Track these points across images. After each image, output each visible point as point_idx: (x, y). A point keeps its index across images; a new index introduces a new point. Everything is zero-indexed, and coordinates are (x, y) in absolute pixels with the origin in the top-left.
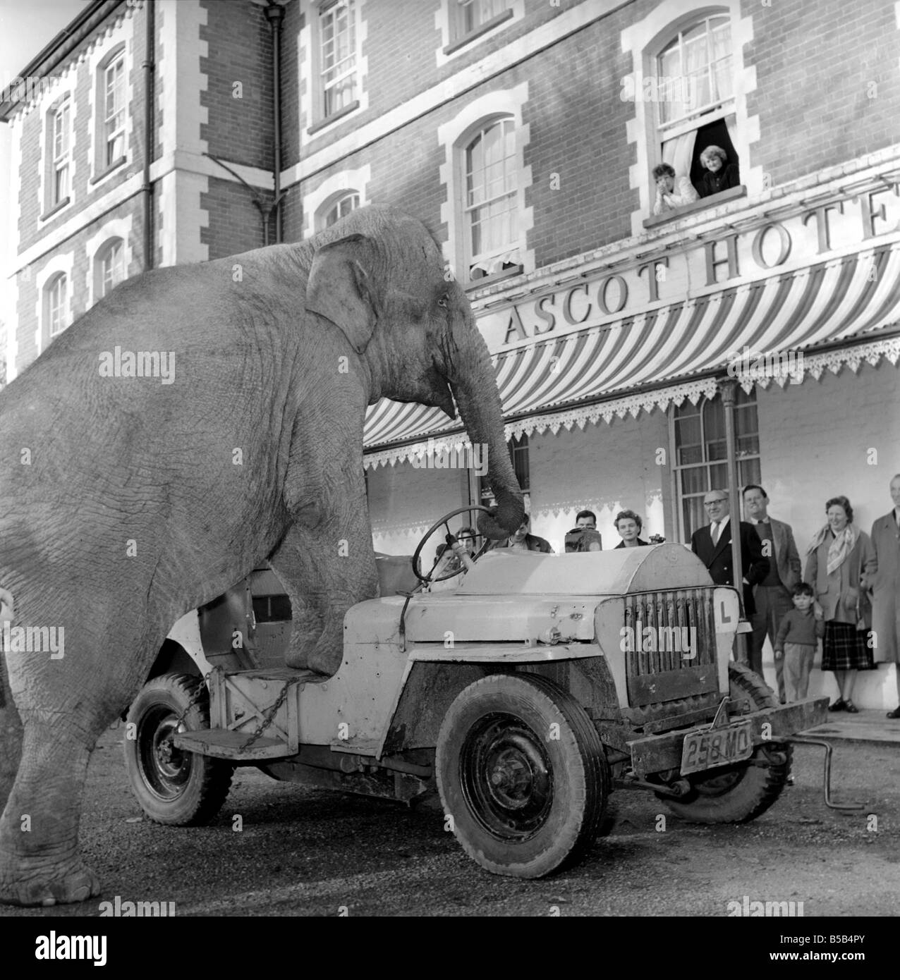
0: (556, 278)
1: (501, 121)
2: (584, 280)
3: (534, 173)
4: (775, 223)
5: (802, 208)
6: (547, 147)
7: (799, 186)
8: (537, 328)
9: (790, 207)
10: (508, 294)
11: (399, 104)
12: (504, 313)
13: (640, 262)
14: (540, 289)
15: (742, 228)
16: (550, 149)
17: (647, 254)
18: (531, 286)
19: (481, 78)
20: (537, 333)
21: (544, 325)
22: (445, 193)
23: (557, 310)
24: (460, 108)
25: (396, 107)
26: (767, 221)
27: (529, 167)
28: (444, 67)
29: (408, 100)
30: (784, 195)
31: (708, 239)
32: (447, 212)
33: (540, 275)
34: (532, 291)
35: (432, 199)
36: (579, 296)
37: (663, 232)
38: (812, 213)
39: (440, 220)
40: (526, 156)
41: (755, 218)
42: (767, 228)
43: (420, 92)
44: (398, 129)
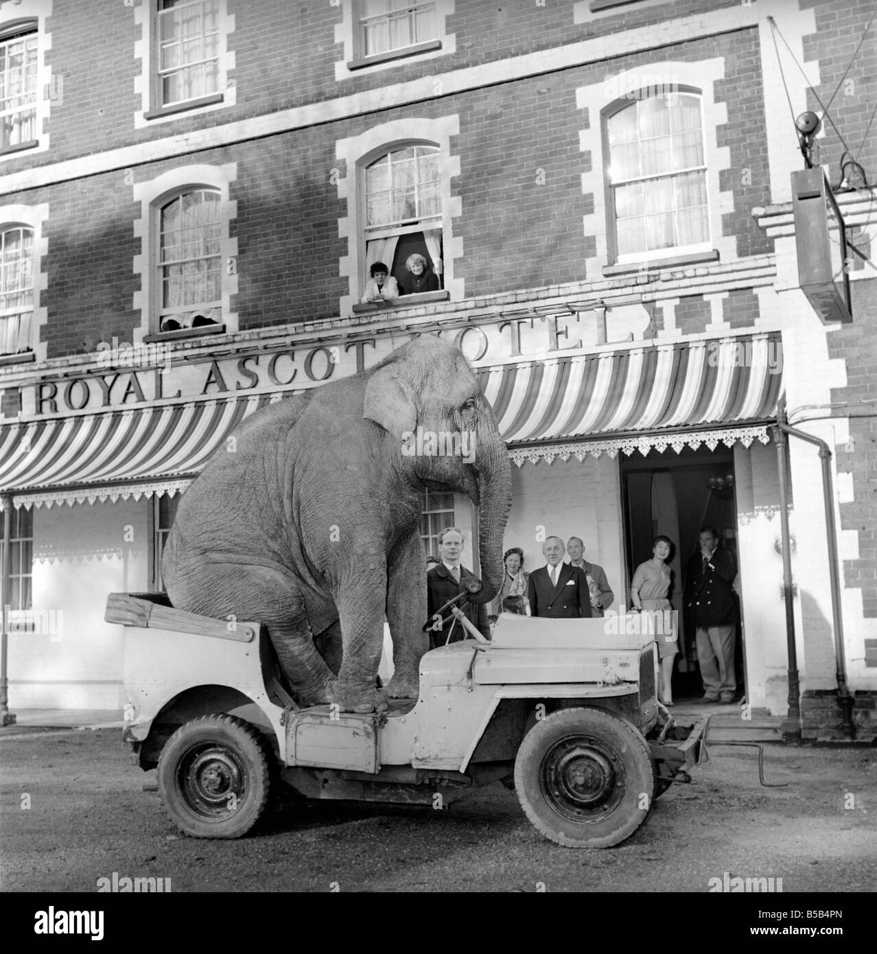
0: (264, 343)
1: (203, 191)
2: (292, 348)
3: (240, 246)
4: (475, 326)
5: (500, 319)
6: (255, 225)
7: (500, 301)
8: (238, 383)
9: (491, 316)
10: (210, 350)
11: (89, 154)
12: (204, 365)
13: (349, 340)
14: (245, 350)
15: (446, 326)
16: (258, 227)
17: (356, 335)
18: (236, 346)
19: (187, 149)
20: (239, 387)
21: (246, 382)
22: (140, 246)
23: (261, 370)
24: (161, 171)
25: (83, 155)
26: (469, 324)
27: (235, 239)
28: (143, 130)
29: (99, 152)
30: (486, 306)
31: (415, 331)
32: (140, 264)
33: (247, 338)
34: (238, 351)
35: (124, 249)
36: (284, 361)
37: (374, 318)
38: (508, 323)
39: (131, 271)
40: (231, 229)
41: (459, 320)
42: (468, 329)
43: (113, 148)
44: (86, 176)
